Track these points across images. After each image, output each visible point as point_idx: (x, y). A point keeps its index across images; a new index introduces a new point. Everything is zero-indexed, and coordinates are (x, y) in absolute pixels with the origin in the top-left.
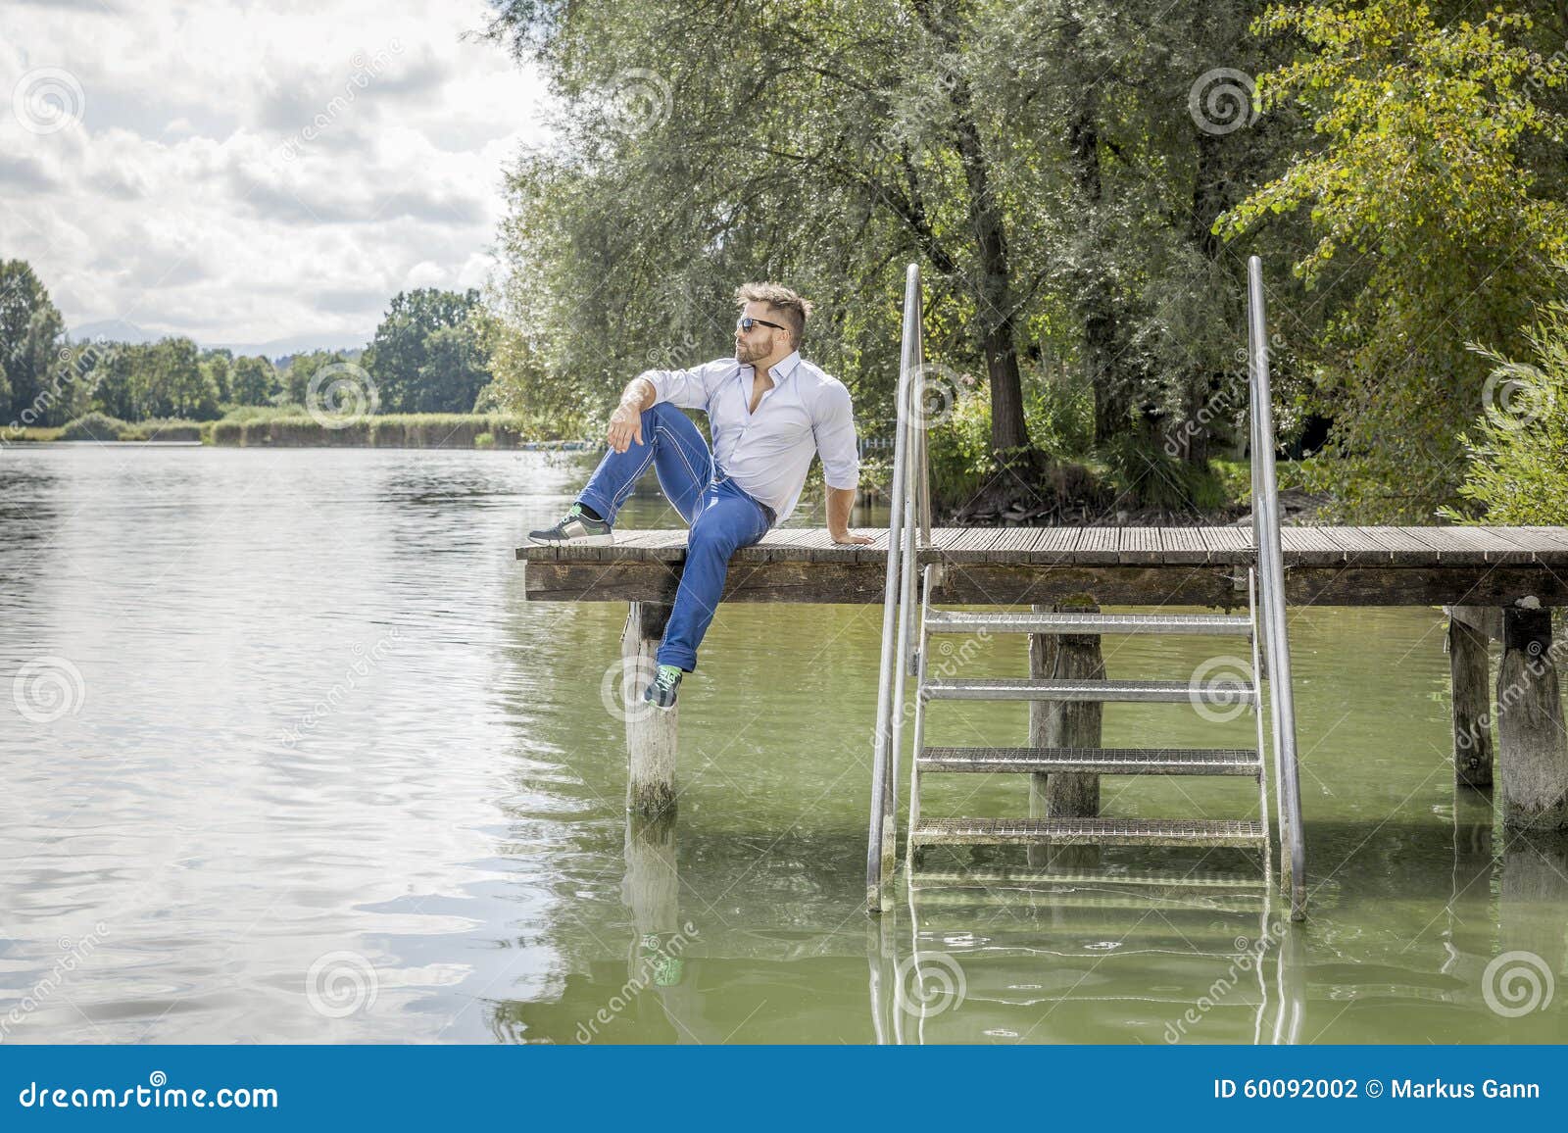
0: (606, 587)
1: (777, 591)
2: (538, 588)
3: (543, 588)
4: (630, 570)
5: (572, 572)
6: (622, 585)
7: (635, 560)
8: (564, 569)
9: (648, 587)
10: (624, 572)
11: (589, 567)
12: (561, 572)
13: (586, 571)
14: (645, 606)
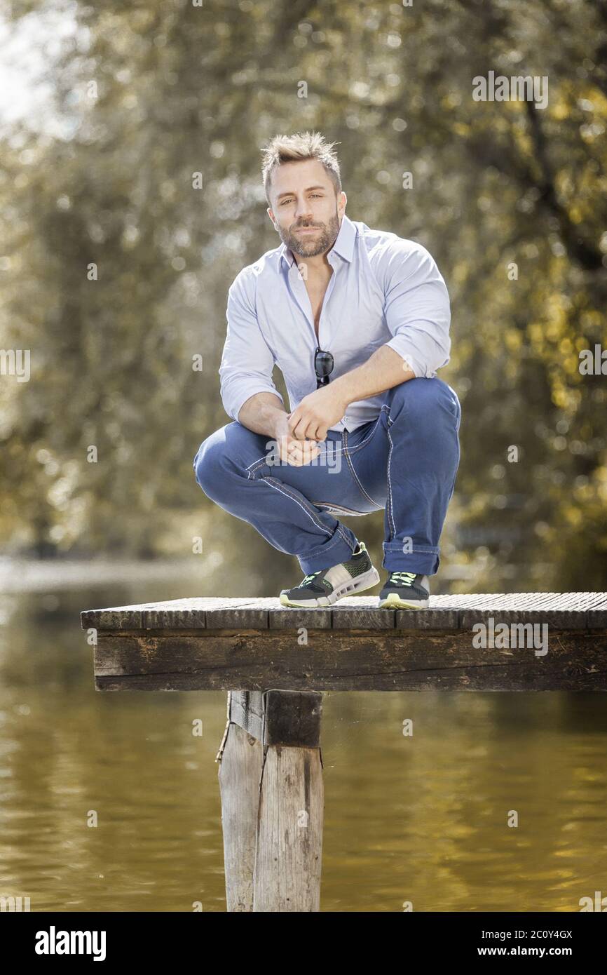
0: (213, 669)
1: (468, 674)
2: (113, 672)
3: (121, 672)
4: (250, 645)
5: (163, 648)
6: (237, 666)
7: (258, 630)
8: (152, 643)
9: (276, 669)
10: (240, 647)
11: (189, 640)
12: (147, 648)
13: (185, 646)
14: (273, 695)
